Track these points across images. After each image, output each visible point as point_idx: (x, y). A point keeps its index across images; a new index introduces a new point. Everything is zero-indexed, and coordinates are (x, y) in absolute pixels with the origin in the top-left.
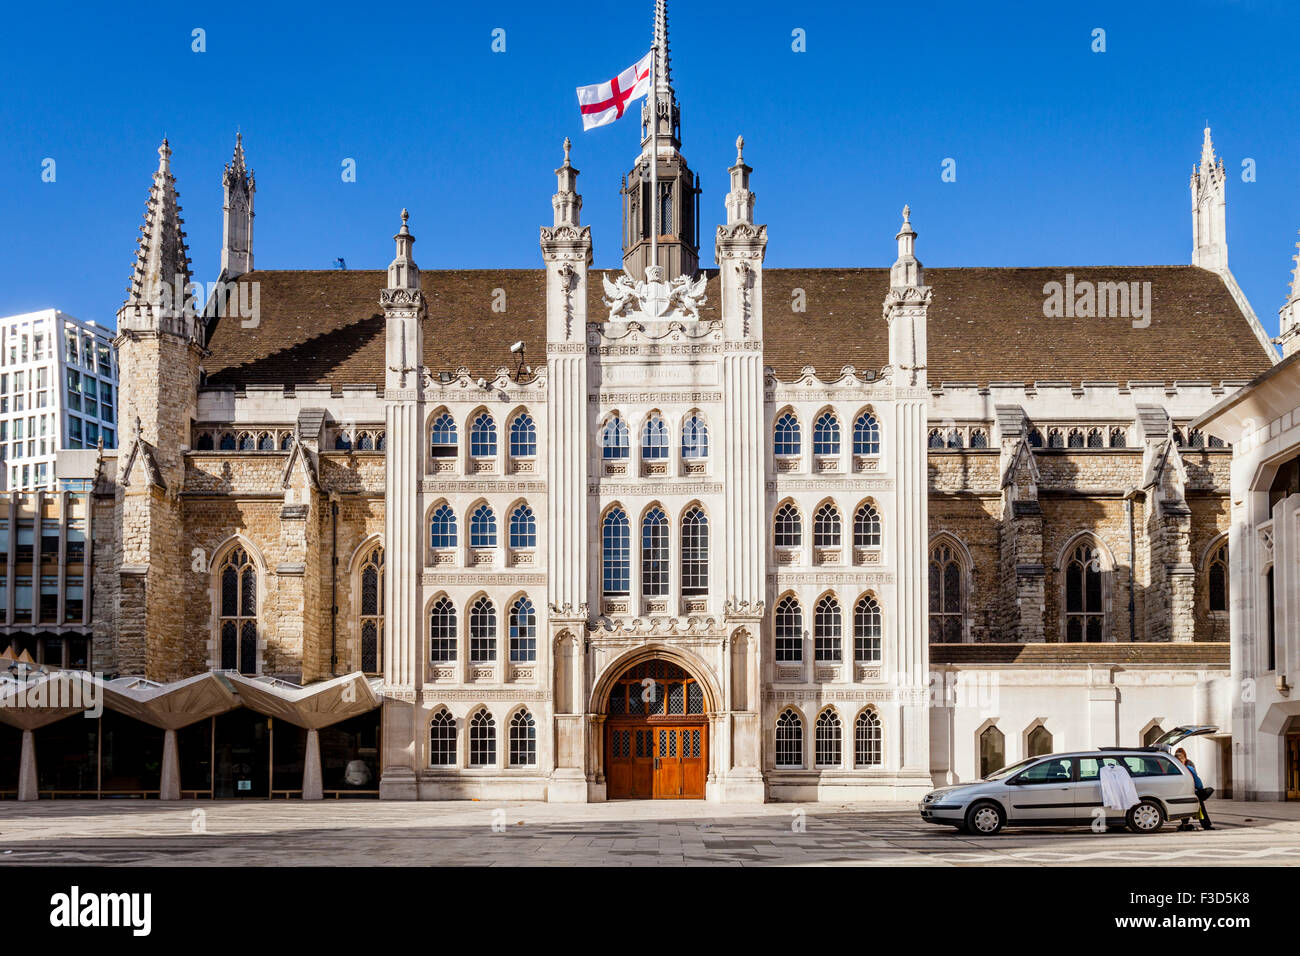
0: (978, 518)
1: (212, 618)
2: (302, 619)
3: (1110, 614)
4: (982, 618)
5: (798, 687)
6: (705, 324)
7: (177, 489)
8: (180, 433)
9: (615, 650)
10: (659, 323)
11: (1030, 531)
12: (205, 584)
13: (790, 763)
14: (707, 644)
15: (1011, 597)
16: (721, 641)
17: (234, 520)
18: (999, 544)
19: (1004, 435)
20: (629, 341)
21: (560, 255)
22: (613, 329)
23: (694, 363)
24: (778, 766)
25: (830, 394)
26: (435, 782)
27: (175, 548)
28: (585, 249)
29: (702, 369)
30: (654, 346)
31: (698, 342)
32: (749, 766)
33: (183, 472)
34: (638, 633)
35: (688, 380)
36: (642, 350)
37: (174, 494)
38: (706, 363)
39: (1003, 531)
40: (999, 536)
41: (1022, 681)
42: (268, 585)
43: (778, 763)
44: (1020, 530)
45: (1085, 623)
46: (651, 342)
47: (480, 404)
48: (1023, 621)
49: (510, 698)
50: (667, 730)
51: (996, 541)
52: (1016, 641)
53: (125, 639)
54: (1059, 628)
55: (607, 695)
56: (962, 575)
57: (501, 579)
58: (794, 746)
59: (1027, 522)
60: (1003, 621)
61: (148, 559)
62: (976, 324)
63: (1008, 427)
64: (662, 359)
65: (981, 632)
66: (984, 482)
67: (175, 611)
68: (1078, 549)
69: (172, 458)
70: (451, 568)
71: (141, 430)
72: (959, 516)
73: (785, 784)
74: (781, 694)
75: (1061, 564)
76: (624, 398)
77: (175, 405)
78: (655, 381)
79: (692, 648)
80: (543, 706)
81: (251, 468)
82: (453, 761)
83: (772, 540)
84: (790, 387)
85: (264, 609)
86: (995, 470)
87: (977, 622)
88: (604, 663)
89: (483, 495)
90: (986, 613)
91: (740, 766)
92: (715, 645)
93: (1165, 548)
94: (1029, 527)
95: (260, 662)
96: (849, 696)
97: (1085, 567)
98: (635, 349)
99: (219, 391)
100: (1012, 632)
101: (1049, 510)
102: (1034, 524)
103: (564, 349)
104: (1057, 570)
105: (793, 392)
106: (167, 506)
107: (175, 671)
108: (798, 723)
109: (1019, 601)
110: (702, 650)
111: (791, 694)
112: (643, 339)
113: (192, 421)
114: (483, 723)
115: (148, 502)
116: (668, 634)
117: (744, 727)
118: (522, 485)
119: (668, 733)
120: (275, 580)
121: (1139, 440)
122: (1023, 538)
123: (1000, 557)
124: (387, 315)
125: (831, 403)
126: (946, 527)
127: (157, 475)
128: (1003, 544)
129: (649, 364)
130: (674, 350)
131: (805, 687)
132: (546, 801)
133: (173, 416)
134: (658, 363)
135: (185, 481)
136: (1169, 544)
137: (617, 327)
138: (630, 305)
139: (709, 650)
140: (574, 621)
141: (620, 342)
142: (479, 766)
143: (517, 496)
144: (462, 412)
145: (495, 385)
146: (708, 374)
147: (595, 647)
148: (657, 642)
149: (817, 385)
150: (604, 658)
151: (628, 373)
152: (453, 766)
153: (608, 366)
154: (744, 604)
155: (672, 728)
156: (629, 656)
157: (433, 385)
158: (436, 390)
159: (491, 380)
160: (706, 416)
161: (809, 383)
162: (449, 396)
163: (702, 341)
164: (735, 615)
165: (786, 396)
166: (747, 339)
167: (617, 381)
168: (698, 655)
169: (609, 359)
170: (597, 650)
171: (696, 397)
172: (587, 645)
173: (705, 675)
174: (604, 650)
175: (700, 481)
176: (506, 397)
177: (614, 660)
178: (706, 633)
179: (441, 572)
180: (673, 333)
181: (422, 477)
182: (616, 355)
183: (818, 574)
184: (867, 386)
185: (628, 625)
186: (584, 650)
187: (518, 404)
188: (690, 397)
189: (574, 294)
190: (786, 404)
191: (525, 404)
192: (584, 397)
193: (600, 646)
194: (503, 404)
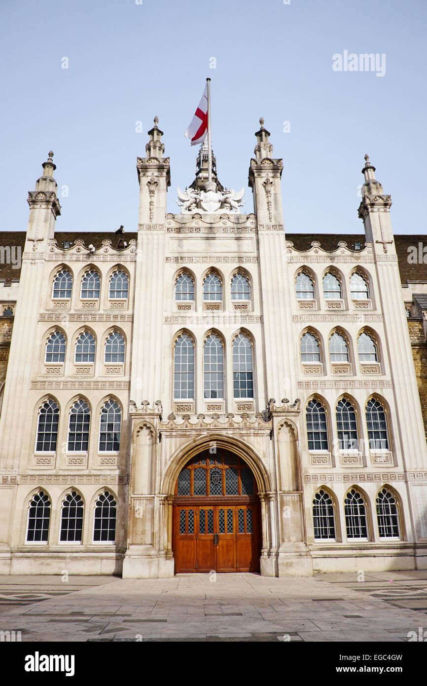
6: (245, 216)
9: (183, 440)
10: (214, 215)
13: (326, 537)
14: (256, 435)
16: (268, 432)
20: (193, 224)
21: (149, 173)
22: (183, 217)
23: (238, 239)
24: (316, 540)
25: (332, 259)
28: (166, 170)
29: (244, 242)
30: (211, 228)
31: (239, 226)
32: (297, 541)
34: (201, 426)
35: (235, 249)
36: (202, 230)
38: (247, 238)
43: (316, 537)
46: (209, 225)
47: (89, 263)
49: (97, 482)
50: (226, 508)
55: (176, 479)
57: (97, 385)
58: (328, 521)
64: (216, 235)
66: (415, 337)
70: (59, 377)
74: (315, 477)
76: (191, 259)
78: (212, 249)
79: (245, 438)
80: (123, 489)
82: (45, 538)
83: (299, 356)
84: (304, 254)
88: (174, 450)
89: (87, 324)
91: (289, 541)
92: (264, 435)
96: (369, 478)
98: (198, 229)
103: (150, 228)
105: (306, 257)
108: (330, 502)
110: (252, 439)
111: (324, 476)
112: (201, 224)
114: (73, 503)
116: (226, 426)
117: (291, 506)
118: (116, 317)
119: (226, 512)
124: (31, 207)
125: (334, 265)
129: (207, 238)
130: (225, 230)
131: (334, 471)
132: (120, 576)
134: (214, 238)
137: (186, 217)
138: (195, 205)
139: (259, 439)
140: (150, 414)
141: (188, 225)
142: (67, 543)
143: (112, 324)
144: (77, 268)
145: (101, 251)
146: (248, 245)
147: (167, 436)
148: (218, 432)
149: (322, 253)
150: (173, 446)
151: (194, 245)
152: (45, 543)
153: (180, 239)
154: (285, 401)
155: (230, 508)
156: (194, 444)
157: (57, 250)
158: (60, 254)
159: (98, 247)
160: (248, 272)
161: (316, 252)
162: (68, 258)
163: (242, 226)
164: (279, 410)
165: (302, 260)
166: (273, 223)
167: (185, 249)
168: (250, 443)
169: (181, 235)
170: (168, 440)
171: (240, 259)
172: (160, 435)
173: (257, 460)
174: (174, 439)
175: (246, 314)
176: (109, 258)
177: (182, 448)
178: (256, 425)
179: (51, 379)
180: (223, 221)
181: (42, 311)
182: (185, 233)
183: (336, 381)
184: (356, 254)
185: (194, 420)
186: (158, 439)
187: (116, 263)
188: (237, 260)
189: (158, 196)
190: (302, 265)
191: (121, 263)
192: (162, 259)
193: (171, 436)
194: (106, 263)
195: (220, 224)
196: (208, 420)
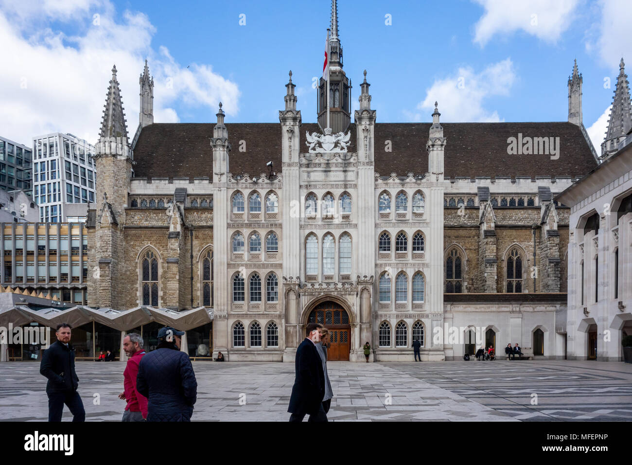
0: (470, 237)
1: (139, 282)
2: (178, 282)
3: (526, 279)
4: (471, 281)
5: (389, 313)
6: (350, 154)
7: (123, 224)
8: (123, 199)
9: (311, 297)
10: (330, 153)
11: (491, 243)
12: (135, 267)
13: (385, 345)
14: (350, 294)
15: (482, 272)
16: (356, 293)
17: (147, 238)
18: (478, 249)
19: (481, 201)
20: (317, 161)
21: (288, 123)
22: (310, 156)
23: (345, 171)
24: (380, 347)
25: (403, 185)
26: (235, 353)
27: (122, 251)
28: (298, 120)
29: (349, 174)
30: (328, 164)
31: (346, 162)
33: (125, 217)
34: (321, 290)
35: (342, 179)
36: (323, 165)
37: (121, 227)
38: (350, 171)
39: (480, 243)
40: (479, 245)
41: (483, 310)
42: (163, 267)
44: (487, 243)
45: (514, 284)
46: (326, 162)
47: (253, 189)
48: (487, 283)
49: (267, 317)
51: (477, 248)
52: (484, 292)
53: (101, 291)
54: (504, 286)
55: (308, 316)
56: (462, 263)
57: (264, 266)
58: (387, 338)
59: (490, 239)
60: (479, 283)
61: (111, 256)
62: (472, 149)
63: (483, 197)
64: (332, 169)
65: (470, 288)
66: (472, 222)
67: (123, 279)
68: (512, 251)
69: (120, 211)
70: (242, 261)
71: (107, 198)
72: (461, 237)
73: (383, 354)
74: (381, 316)
75: (505, 257)
76: (315, 186)
77: (121, 187)
78: (329, 179)
79: (344, 296)
80: (281, 321)
81: (154, 215)
82: (243, 344)
83: (378, 249)
84: (385, 182)
85: (162, 278)
86: (478, 216)
87: (468, 283)
88: (306, 302)
89: (255, 229)
90: (472, 279)
92: (353, 295)
93: (549, 251)
94: (490, 242)
95: (160, 302)
96: (410, 316)
97: (515, 259)
98: (320, 165)
99: (140, 180)
100: (483, 288)
101: (500, 234)
102: (493, 240)
103: (289, 165)
104: (503, 260)
105: (387, 184)
106: (119, 232)
107: (123, 305)
108: (389, 328)
109: (486, 274)
110: (347, 297)
111: (386, 315)
112: (322, 161)
113: (129, 193)
114: (256, 328)
115: (110, 231)
116: (334, 290)
117: (365, 330)
118: (272, 225)
119: (334, 332)
120: (166, 265)
121: (539, 203)
122: (488, 246)
123: (478, 255)
124: (213, 149)
125: (404, 189)
126: (455, 241)
127: (114, 218)
128: (480, 249)
129: (325, 171)
130: (336, 166)
131: (391, 313)
132: (282, 361)
133: (120, 192)
134: (330, 171)
135: (126, 221)
136: (550, 249)
137: (312, 155)
138: (318, 145)
139: (351, 296)
140: (293, 284)
141: (313, 162)
142: (254, 347)
143: (270, 230)
144: (246, 192)
145: (260, 181)
146: (351, 176)
147: (303, 295)
148: (329, 293)
149: (397, 181)
150: (306, 300)
151: (317, 176)
152: (243, 347)
153: (309, 172)
154: (365, 277)
155: (336, 330)
156: (317, 299)
157: (233, 181)
158: (235, 183)
159: (258, 177)
160: (350, 194)
161: (394, 180)
162: (240, 186)
163: (348, 161)
164: (362, 282)
165: (384, 186)
166: (367, 161)
167: (312, 179)
168: (346, 299)
169: (309, 169)
170: (303, 297)
171: (346, 186)
172: (299, 295)
173: (349, 307)
174: (306, 297)
175: (348, 223)
176: (265, 186)
177: (311, 301)
178: (350, 289)
179: (238, 263)
180: (336, 158)
181: (229, 221)
182: (312, 167)
183: (397, 264)
184: (419, 182)
185: (317, 286)
186: (298, 297)
187: (270, 189)
188: (343, 187)
189: (294, 141)
190: (384, 189)
191: (273, 189)
192: (298, 186)
193: (305, 295)
194: (264, 189)
195: (334, 161)
196: (324, 286)
